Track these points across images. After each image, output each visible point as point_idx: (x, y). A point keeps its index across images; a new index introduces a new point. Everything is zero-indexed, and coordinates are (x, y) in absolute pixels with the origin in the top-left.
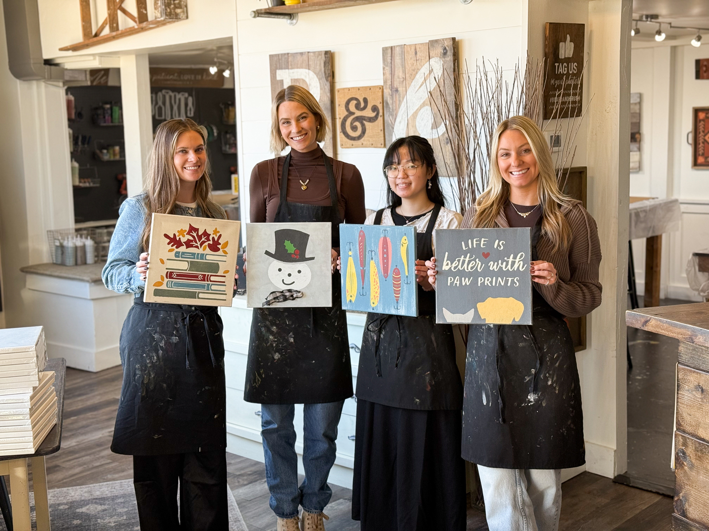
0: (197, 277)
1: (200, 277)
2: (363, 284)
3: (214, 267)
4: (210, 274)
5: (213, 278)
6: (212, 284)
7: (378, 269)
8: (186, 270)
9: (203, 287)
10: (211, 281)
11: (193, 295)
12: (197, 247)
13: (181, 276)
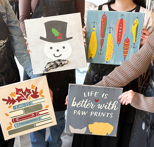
0: (31, 115)
1: (33, 115)
2: (101, 48)
3: (39, 107)
4: (38, 111)
5: (40, 113)
6: (41, 116)
7: (113, 39)
8: (23, 114)
9: (36, 119)
10: (40, 115)
11: (32, 126)
12: (25, 99)
13: (21, 118)
